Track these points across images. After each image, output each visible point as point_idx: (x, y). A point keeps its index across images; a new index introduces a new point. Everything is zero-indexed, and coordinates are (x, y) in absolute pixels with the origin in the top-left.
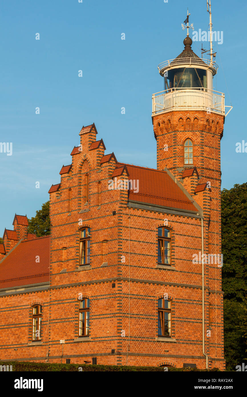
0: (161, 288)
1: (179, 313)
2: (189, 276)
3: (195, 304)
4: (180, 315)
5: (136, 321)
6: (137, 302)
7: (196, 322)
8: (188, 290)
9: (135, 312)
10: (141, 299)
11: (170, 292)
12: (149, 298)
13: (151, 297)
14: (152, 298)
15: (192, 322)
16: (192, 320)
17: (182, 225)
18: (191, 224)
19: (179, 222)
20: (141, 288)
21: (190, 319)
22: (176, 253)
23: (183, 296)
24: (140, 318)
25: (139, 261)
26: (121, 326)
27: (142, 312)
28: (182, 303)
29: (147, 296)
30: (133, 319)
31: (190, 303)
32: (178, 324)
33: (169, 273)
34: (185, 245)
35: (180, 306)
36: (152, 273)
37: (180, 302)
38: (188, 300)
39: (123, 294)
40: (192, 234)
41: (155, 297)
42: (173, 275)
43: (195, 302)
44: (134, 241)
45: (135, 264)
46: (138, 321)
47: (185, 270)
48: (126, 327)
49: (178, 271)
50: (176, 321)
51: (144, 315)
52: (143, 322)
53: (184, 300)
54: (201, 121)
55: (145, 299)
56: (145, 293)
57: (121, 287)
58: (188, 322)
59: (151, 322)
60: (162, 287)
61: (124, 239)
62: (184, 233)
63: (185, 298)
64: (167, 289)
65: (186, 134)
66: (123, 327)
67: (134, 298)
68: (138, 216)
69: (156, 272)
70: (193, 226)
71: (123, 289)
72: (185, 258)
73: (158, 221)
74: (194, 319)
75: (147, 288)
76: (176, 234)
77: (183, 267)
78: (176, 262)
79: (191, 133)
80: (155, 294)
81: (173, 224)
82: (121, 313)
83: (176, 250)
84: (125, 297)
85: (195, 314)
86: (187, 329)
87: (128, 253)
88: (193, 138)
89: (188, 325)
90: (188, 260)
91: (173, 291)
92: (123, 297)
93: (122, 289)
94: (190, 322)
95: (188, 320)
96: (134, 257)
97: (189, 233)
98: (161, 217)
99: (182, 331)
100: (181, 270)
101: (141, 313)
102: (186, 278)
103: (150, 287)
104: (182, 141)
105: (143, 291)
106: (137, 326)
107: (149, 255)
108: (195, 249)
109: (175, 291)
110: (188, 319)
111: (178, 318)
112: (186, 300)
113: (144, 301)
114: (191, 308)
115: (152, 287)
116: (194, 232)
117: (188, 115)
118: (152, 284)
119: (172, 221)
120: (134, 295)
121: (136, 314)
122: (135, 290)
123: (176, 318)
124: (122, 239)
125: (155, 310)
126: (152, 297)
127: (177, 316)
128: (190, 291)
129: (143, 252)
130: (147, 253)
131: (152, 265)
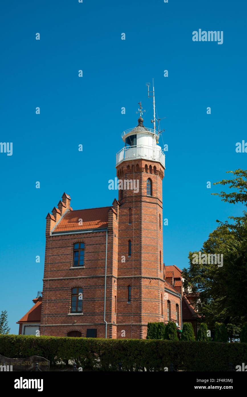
0: (74, 281)
2: (96, 270)
5: (54, 304)
6: (55, 292)
7: (100, 300)
8: (94, 279)
9: (53, 298)
10: (58, 290)
11: (80, 283)
12: (64, 289)
14: (67, 288)
16: (98, 299)
18: (99, 236)
20: (59, 283)
21: (96, 298)
22: (86, 257)
24: (57, 302)
25: (58, 267)
28: (90, 288)
30: (52, 303)
31: (96, 288)
33: (80, 271)
34: (93, 250)
35: (88, 290)
36: (67, 273)
37: (88, 288)
38: (95, 286)
39: (46, 289)
40: (100, 242)
41: (69, 287)
42: (83, 272)
43: (100, 287)
44: (55, 255)
45: (55, 269)
46: (56, 304)
47: (93, 267)
48: (46, 309)
49: (87, 268)
51: (60, 300)
52: (59, 304)
53: (91, 286)
56: (61, 286)
58: (94, 300)
59: (65, 304)
62: (93, 243)
64: (78, 281)
66: (44, 309)
67: (53, 290)
68: (59, 240)
69: (70, 271)
70: (101, 237)
71: (46, 286)
72: (93, 259)
73: (73, 240)
75: (63, 283)
76: (86, 245)
77: (91, 265)
78: (86, 263)
80: (68, 285)
82: (44, 301)
83: (86, 255)
85: (100, 295)
86: (93, 306)
87: (50, 263)
89: (94, 302)
90: (95, 260)
91: (82, 282)
92: (46, 291)
94: (96, 300)
96: (55, 265)
97: (97, 242)
99: (89, 307)
100: (89, 267)
101: (58, 299)
102: (94, 272)
103: (65, 282)
106: (55, 307)
107: (65, 262)
108: (101, 252)
109: (84, 281)
110: (94, 298)
111: (86, 299)
112: (93, 286)
113: (60, 291)
114: (97, 291)
115: (67, 282)
116: (102, 241)
118: (66, 280)
119: (83, 238)
120: (54, 288)
121: (54, 300)
122: (55, 285)
124: (47, 256)
125: (68, 295)
128: (96, 280)
129: (62, 261)
130: (64, 261)
131: (67, 268)
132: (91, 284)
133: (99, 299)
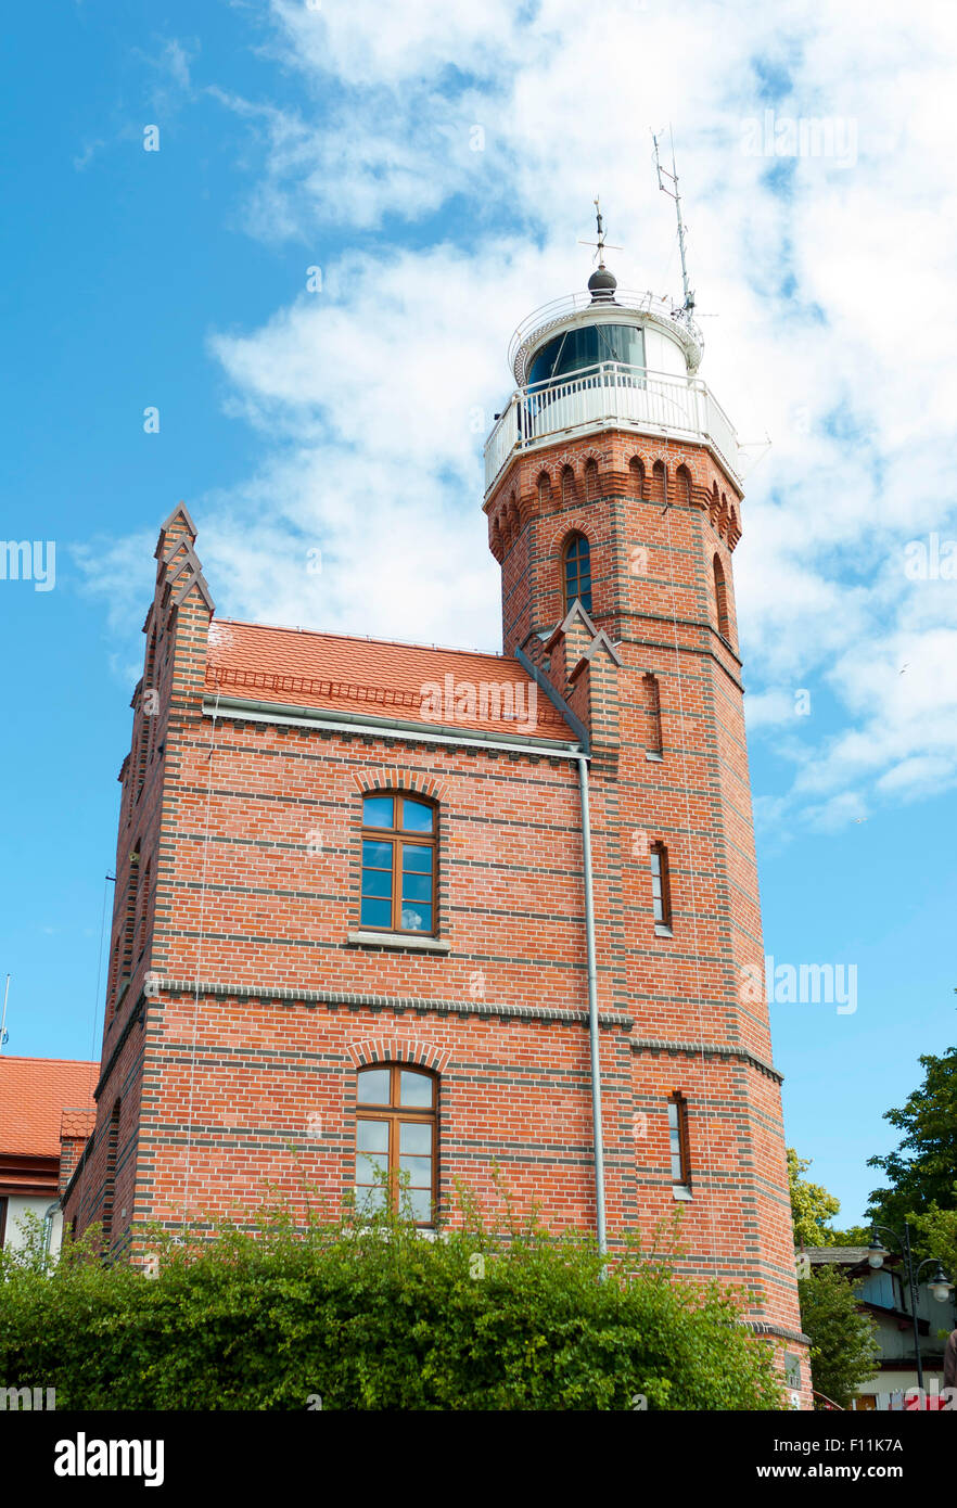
0: (376, 1022)
1: (469, 1124)
2: (525, 973)
3: (559, 1085)
4: (475, 1130)
5: (232, 1159)
6: (243, 1080)
7: (561, 1161)
8: (517, 1030)
9: (230, 1120)
10: (262, 1066)
11: (420, 1038)
12: (309, 1062)
13: (319, 1057)
14: (326, 1063)
15: (540, 1160)
16: (544, 1153)
17: (488, 784)
18: (530, 782)
19: (471, 775)
20: (267, 1021)
21: (529, 1146)
22: (454, 885)
23: (490, 1055)
24: (259, 1146)
25: (258, 915)
26: (151, 1182)
27: (269, 1119)
28: (489, 1080)
29: (298, 1055)
30: (216, 1151)
31: (531, 1083)
32: (465, 1169)
33: (417, 962)
34: (498, 856)
35: (479, 1093)
36: (328, 964)
37: (475, 1079)
38: (521, 1070)
39: (167, 1047)
40: (540, 817)
41: (341, 1058)
42: (440, 972)
43: (553, 1078)
44: (236, 841)
45: (238, 929)
46: (246, 1159)
47: (499, 951)
48: (175, 1183)
49: (467, 957)
50: (454, 1155)
51: (280, 1133)
52: (270, 1160)
53: (499, 1068)
54: (606, 462)
55: (286, 1068)
56: (286, 1042)
57: (160, 1020)
58: (519, 1159)
59: (316, 1162)
60: (383, 1017)
61: (184, 836)
62: (497, 814)
63: (505, 1062)
64: (404, 1025)
65: (566, 519)
66: (159, 1182)
67: (225, 1064)
68: (262, 752)
69: (349, 959)
70: (542, 789)
71: (167, 1027)
72: (498, 903)
73: (361, 769)
74: (550, 1148)
75: (300, 1023)
76: (453, 817)
77: (489, 941)
78: (454, 921)
79: (580, 512)
80: (337, 1045)
81: (440, 780)
82: (154, 1126)
83: (453, 874)
84: (178, 1061)
85: (559, 1129)
86: (515, 1191)
87: (200, 886)
88: (587, 526)
89: (523, 1173)
90: (513, 914)
91: (436, 1033)
92: (171, 1060)
93: (162, 1027)
94: (533, 1160)
95: (523, 1152)
96: (237, 901)
97: (521, 814)
98: (376, 754)
99: (487, 1197)
100: (478, 951)
101: (264, 1124)
102: (508, 984)
103: (316, 1018)
104: (554, 543)
105: (277, 1034)
106: (240, 1179)
107: (313, 896)
108: (551, 872)
109: (447, 1033)
110: (522, 1146)
111: (464, 1143)
112: (507, 1069)
113: (278, 1077)
114: (534, 1102)
115: (325, 1021)
116: (550, 811)
117: (565, 455)
118: (322, 1008)
119: (431, 770)
120: (229, 1050)
121: (233, 1131)
122: (236, 1032)
123: (458, 1143)
124: (173, 835)
125: (339, 1110)
126: (326, 1057)
127: (459, 1136)
128: (530, 1032)
129: (284, 882)
130: (302, 888)
131: (325, 932)
132: (496, 1055)
133: (551, 1154)
